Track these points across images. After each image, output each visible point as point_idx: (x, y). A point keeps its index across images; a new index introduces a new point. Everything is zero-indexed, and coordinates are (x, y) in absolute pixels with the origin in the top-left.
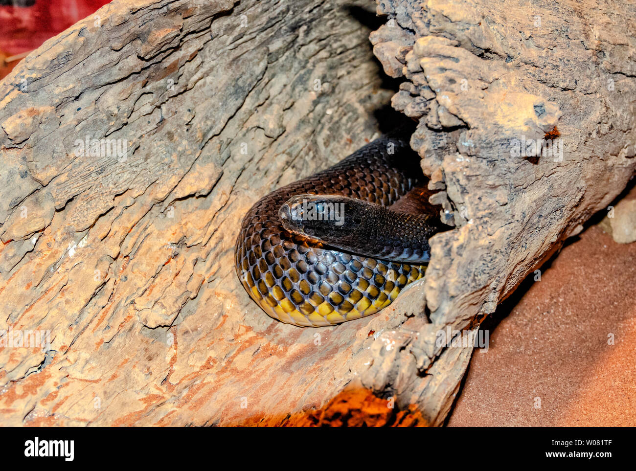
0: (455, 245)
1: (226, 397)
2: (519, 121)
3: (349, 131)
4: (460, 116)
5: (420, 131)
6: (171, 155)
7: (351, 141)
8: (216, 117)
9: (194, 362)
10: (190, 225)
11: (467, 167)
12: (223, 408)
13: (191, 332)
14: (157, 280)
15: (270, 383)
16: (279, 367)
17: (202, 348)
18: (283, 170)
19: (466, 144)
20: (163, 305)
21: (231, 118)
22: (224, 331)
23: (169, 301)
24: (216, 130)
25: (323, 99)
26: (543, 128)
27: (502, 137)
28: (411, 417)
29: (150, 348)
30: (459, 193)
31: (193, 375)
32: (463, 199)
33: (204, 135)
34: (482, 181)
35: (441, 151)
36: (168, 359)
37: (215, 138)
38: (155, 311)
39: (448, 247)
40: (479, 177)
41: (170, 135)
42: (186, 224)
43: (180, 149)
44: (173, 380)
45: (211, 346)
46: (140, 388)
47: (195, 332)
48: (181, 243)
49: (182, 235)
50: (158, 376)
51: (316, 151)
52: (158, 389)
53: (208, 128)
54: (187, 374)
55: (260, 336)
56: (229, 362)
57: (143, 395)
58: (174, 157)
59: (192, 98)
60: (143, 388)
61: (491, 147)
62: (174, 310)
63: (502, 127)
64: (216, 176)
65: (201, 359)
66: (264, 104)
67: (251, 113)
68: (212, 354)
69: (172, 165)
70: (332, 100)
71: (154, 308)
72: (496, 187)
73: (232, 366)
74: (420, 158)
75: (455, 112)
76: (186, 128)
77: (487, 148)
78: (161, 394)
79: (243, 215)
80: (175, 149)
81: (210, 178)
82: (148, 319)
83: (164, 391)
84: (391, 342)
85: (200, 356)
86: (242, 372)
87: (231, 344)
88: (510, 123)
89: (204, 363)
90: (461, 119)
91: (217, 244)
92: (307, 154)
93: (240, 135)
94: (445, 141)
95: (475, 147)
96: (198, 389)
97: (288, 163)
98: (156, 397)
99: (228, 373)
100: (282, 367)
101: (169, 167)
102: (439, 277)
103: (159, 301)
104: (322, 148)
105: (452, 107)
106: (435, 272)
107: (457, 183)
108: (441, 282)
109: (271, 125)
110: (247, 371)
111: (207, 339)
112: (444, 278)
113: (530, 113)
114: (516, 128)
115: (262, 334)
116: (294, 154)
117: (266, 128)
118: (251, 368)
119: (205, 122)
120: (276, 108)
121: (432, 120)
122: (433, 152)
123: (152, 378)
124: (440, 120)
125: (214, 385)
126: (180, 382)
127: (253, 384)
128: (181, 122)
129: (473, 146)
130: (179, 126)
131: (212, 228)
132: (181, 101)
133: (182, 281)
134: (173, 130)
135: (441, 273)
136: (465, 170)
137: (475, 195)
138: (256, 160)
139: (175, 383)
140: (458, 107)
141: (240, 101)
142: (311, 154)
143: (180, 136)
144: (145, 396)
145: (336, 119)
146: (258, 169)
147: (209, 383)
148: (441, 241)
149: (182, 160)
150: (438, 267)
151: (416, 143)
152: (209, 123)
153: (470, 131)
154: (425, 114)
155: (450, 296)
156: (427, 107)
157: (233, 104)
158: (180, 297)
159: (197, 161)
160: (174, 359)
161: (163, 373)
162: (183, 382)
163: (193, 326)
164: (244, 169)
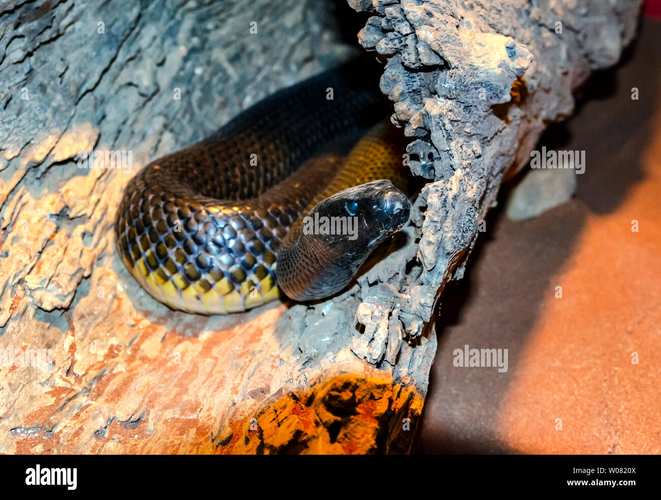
0: (451, 195)
1: (146, 388)
2: (492, 63)
3: (221, 93)
4: (441, 54)
5: (392, 71)
6: (45, 111)
7: (224, 105)
8: (90, 69)
9: (95, 350)
10: (71, 194)
11: (450, 111)
12: (147, 400)
13: (87, 316)
14: (44, 256)
15: (193, 371)
16: (197, 353)
17: (101, 334)
18: (161, 133)
19: (447, 85)
20: (58, 284)
21: (105, 71)
22: (122, 315)
23: (64, 280)
24: (89, 85)
25: (194, 56)
26: (516, 72)
27: (477, 79)
28: (406, 390)
29: (48, 333)
30: (445, 138)
31: (99, 365)
32: (449, 146)
33: (78, 90)
34: (461, 128)
35: (415, 95)
36: (67, 347)
37: (88, 94)
38: (50, 291)
39: (444, 197)
40: (459, 122)
41: (43, 88)
42: (67, 191)
43: (54, 104)
44: (77, 370)
45: (111, 332)
46: (45, 380)
47: (92, 317)
48: (62, 215)
49: (62, 205)
50: (62, 366)
51: (192, 115)
52: (64, 380)
53: (81, 81)
54: (92, 363)
55: (162, 321)
56: (135, 350)
57: (48, 389)
58: (49, 114)
59: (62, 46)
60: (48, 380)
61: (468, 91)
62: (71, 289)
63: (476, 69)
64: (96, 137)
65: (102, 347)
66: (136, 58)
67: (122, 68)
68: (114, 341)
69: (47, 123)
70: (202, 58)
71: (49, 288)
72: (471, 136)
73: (139, 354)
74: (393, 102)
75: (436, 49)
76: (59, 80)
77: (465, 91)
78: (69, 386)
79: (125, 186)
80: (49, 105)
81: (90, 139)
82: (43, 300)
83: (73, 382)
84: (377, 307)
85: (101, 343)
86: (155, 360)
87: (133, 330)
88: (484, 65)
89: (106, 351)
90: (442, 58)
91: (103, 216)
92: (183, 117)
93: (112, 92)
94: (418, 83)
95: (456, 89)
96: (108, 380)
97: (165, 126)
98: (64, 390)
99: (138, 362)
100: (201, 353)
101: (44, 125)
102: (437, 231)
103: (53, 279)
104: (197, 111)
105: (434, 43)
106: (432, 224)
107: (443, 128)
108: (438, 236)
109: (146, 83)
110: (160, 359)
111: (106, 324)
112: (441, 232)
113: (503, 54)
114: (491, 71)
115: (163, 318)
116: (171, 115)
117: (140, 85)
118: (164, 356)
119: (79, 74)
120: (148, 63)
121: (409, 57)
122: (407, 95)
123: (56, 369)
124: (421, 57)
125: (126, 375)
126: (86, 373)
127: (172, 373)
128: (53, 73)
129: (453, 87)
130: (52, 78)
131: (94, 198)
132: (49, 49)
133: (74, 257)
134: (46, 82)
135: (439, 225)
136: (450, 113)
137: (458, 142)
138: (129, 122)
139: (80, 374)
140: (440, 43)
141: (114, 52)
142: (188, 117)
143: (54, 89)
144: (50, 389)
145: (207, 78)
146: (133, 133)
147: (121, 372)
148: (437, 191)
149: (57, 117)
150: (436, 219)
151: (387, 85)
152: (83, 76)
153: (451, 71)
154: (398, 52)
155: (446, 252)
156: (403, 44)
157: (107, 54)
158: (74, 275)
159: (73, 120)
160: (73, 347)
161: (66, 363)
162: (91, 372)
163: (88, 310)
164: (119, 132)
